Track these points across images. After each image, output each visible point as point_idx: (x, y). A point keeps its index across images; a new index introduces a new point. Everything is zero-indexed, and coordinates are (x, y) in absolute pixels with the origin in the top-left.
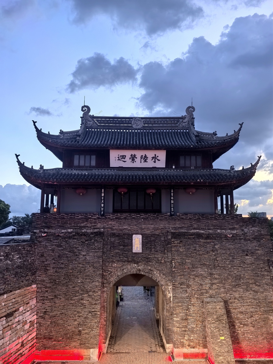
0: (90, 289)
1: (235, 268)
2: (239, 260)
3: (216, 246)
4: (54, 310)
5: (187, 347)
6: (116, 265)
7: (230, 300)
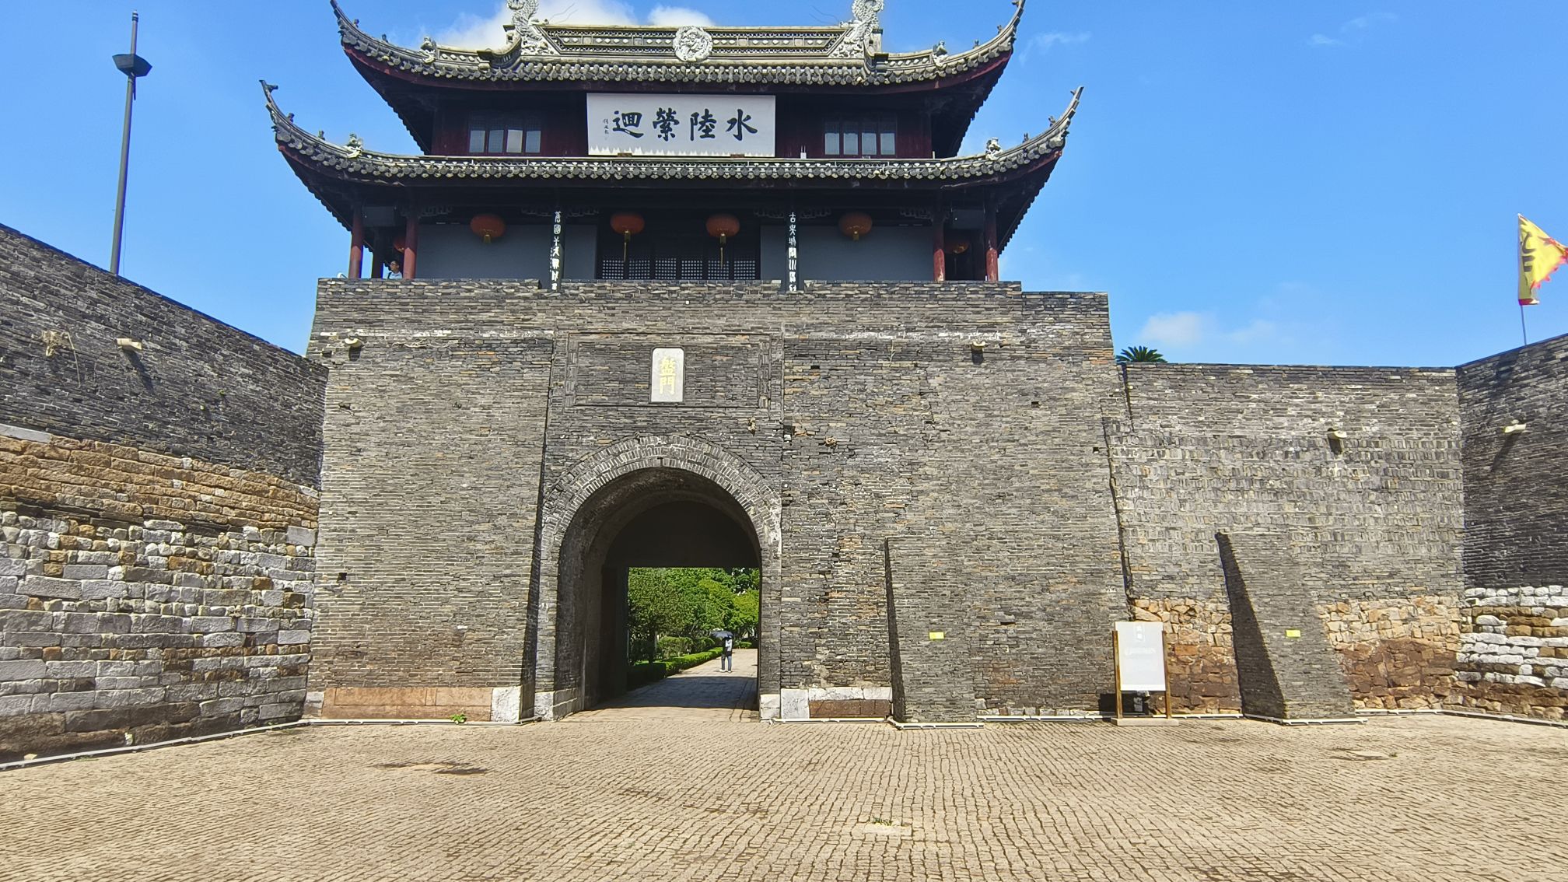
0: (500, 506)
1: (995, 444)
2: (1007, 422)
3: (930, 381)
4: (375, 571)
5: (823, 681)
6: (592, 438)
7: (975, 543)
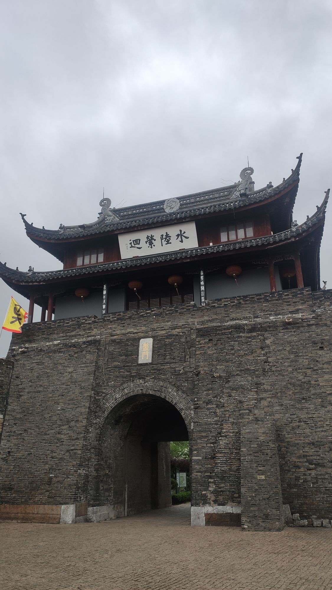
1: (300, 371)
2: (306, 359)
3: (266, 341)
4: (21, 450)
5: (212, 503)
6: (113, 383)
